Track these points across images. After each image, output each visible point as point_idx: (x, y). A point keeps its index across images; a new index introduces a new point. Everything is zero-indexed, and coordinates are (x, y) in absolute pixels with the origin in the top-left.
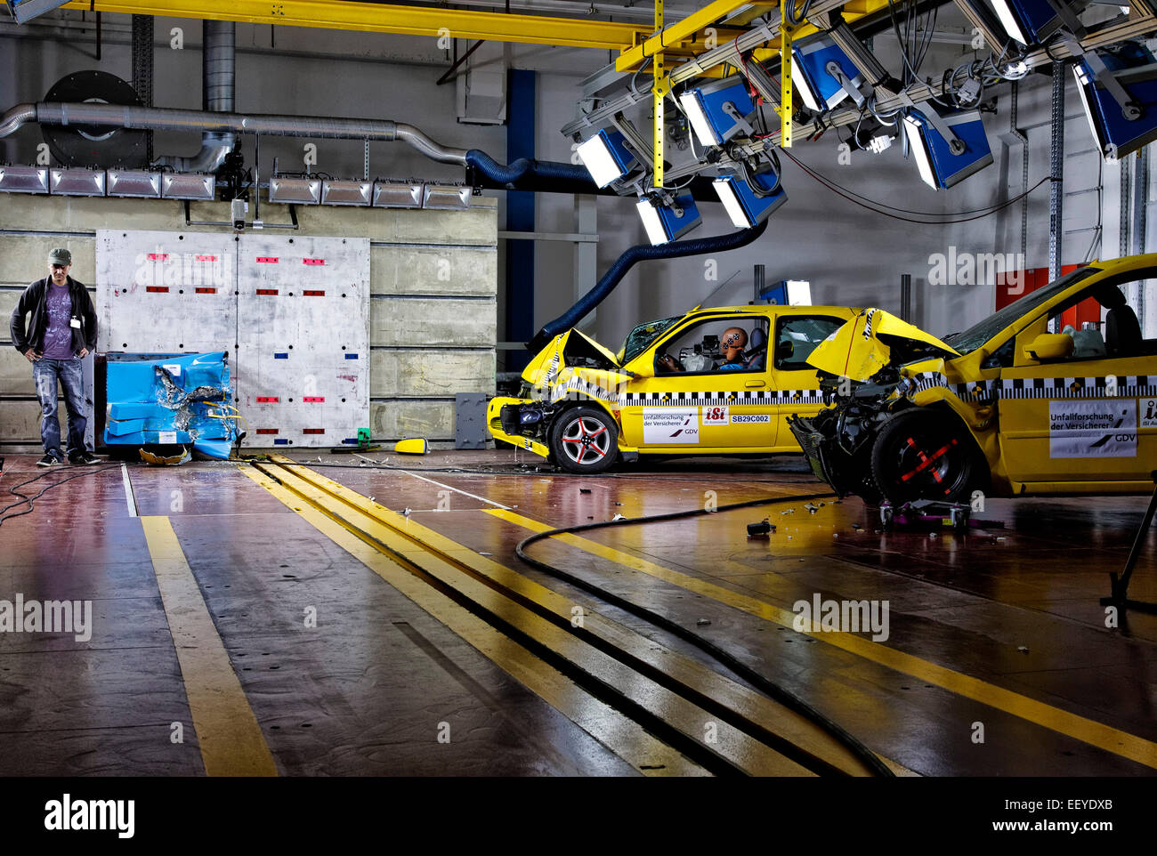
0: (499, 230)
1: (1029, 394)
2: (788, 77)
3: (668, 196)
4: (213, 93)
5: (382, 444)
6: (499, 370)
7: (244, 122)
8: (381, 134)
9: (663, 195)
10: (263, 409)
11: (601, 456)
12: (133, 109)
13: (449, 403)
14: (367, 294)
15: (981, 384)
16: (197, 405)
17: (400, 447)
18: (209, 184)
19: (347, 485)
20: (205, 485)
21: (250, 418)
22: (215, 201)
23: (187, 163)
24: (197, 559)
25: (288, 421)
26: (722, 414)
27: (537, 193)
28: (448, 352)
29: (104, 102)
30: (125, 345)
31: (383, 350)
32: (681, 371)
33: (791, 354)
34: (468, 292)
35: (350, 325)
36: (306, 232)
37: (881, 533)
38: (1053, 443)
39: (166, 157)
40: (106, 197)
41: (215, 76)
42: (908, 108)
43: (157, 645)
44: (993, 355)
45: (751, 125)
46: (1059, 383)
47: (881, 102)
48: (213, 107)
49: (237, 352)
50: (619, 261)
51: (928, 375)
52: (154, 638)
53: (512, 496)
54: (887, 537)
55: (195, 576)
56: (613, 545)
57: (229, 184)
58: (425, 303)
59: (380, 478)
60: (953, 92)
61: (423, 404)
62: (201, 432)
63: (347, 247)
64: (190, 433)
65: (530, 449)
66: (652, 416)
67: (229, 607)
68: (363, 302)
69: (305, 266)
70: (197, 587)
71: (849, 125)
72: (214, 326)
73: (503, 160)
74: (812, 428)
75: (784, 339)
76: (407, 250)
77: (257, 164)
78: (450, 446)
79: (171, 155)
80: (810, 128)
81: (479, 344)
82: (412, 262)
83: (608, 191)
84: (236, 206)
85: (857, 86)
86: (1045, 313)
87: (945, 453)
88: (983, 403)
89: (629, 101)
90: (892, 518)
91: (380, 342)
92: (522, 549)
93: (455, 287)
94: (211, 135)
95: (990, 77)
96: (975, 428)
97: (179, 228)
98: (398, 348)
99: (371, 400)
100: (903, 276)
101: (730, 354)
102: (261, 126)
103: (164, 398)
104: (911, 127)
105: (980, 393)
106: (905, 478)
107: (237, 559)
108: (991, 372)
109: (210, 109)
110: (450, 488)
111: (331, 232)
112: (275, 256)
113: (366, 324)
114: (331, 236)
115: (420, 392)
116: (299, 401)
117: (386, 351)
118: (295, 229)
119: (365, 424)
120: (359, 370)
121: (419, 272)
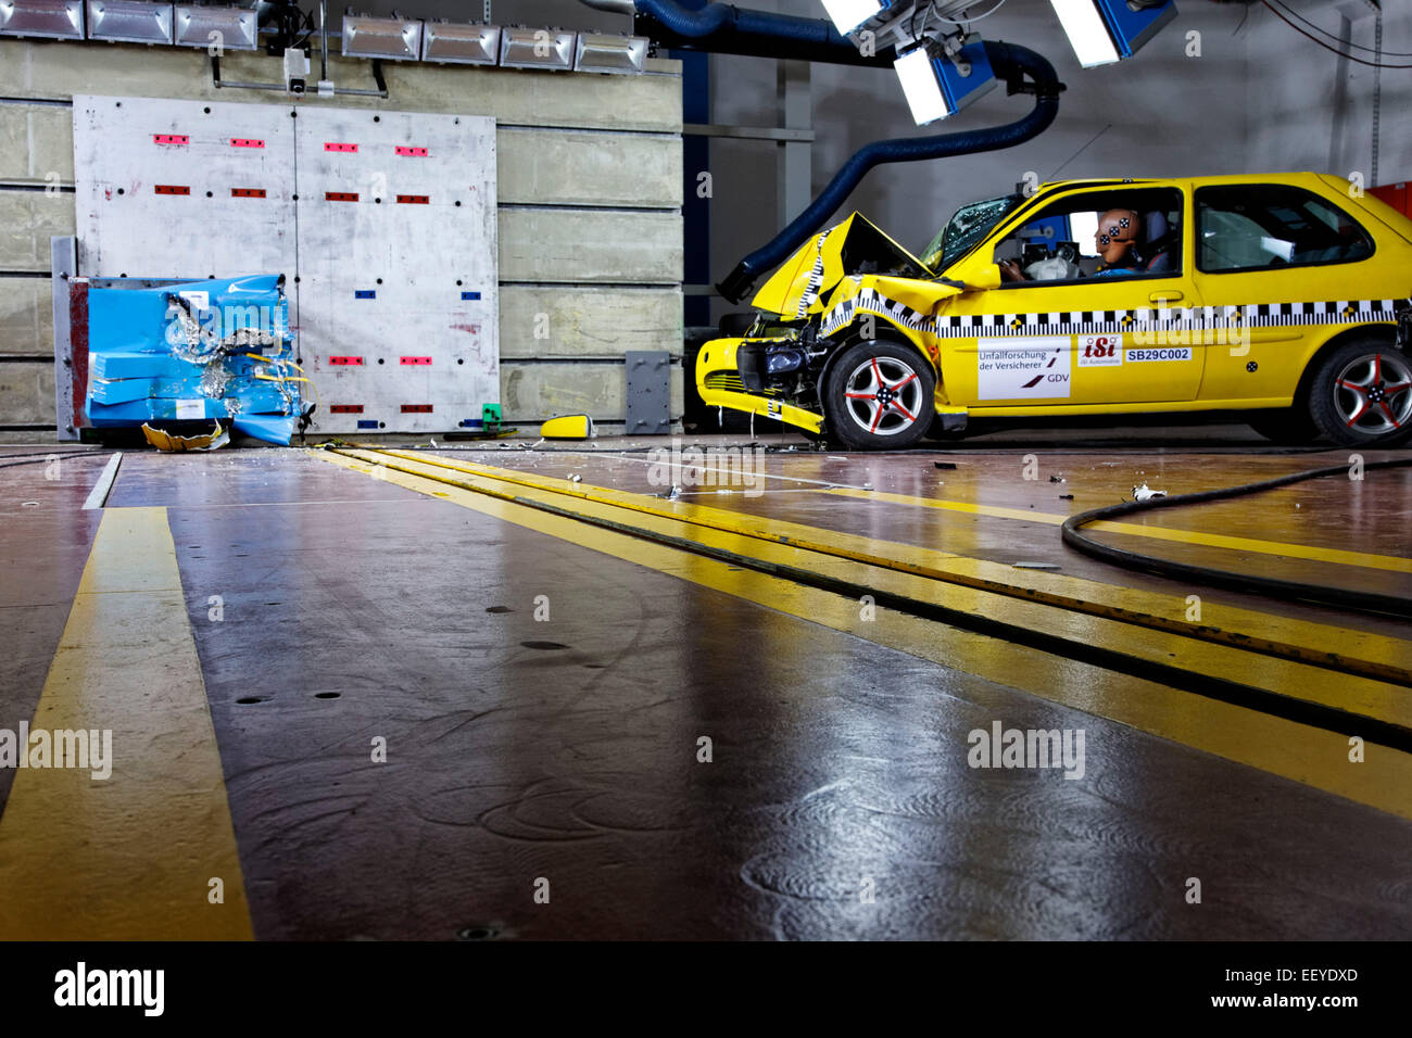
3: (950, 43)
5: (520, 428)
6: (687, 322)
9: (941, 42)
10: (339, 375)
11: (908, 422)
13: (616, 366)
14: (494, 204)
16: (237, 360)
17: (549, 430)
18: (248, 25)
21: (324, 388)
22: (260, 54)
25: (379, 394)
26: (1112, 348)
28: (613, 290)
30: (123, 276)
31: (517, 287)
34: (641, 201)
35: (468, 249)
36: (398, 106)
40: (87, 41)
49: (297, 287)
57: (280, 30)
58: (577, 217)
61: (578, 366)
62: (244, 402)
63: (462, 131)
64: (227, 404)
65: (778, 417)
66: (992, 354)
68: (487, 213)
69: (399, 157)
72: (261, 247)
76: (550, 136)
78: (618, 430)
81: (658, 279)
82: (558, 154)
84: (291, 60)
91: (514, 274)
93: (622, 194)
97: (203, 95)
98: (539, 284)
99: (502, 361)
101: (1112, 253)
111: (436, 107)
112: (352, 141)
113: (491, 247)
114: (438, 113)
115: (572, 350)
116: (393, 361)
117: (524, 288)
118: (383, 97)
119: (494, 397)
120: (483, 317)
121: (569, 170)
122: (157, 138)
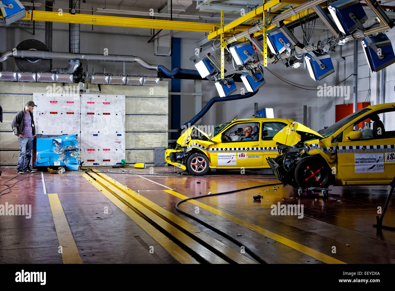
0: (169, 92)
1: (348, 151)
2: (266, 43)
3: (226, 81)
4: (72, 47)
5: (129, 165)
6: (169, 139)
7: (83, 56)
8: (129, 60)
9: (224, 81)
10: (89, 153)
11: (203, 170)
12: (46, 52)
13: (152, 150)
14: (125, 114)
15: (332, 148)
16: (67, 152)
17: (136, 166)
18: (71, 77)
19: (118, 181)
20: (70, 181)
21: (84, 156)
22: (73, 83)
23: (63, 70)
24: (67, 211)
25: (98, 157)
26: (244, 155)
27: (181, 79)
28: (151, 133)
29: (36, 50)
30: (43, 132)
31: (129, 133)
32: (230, 141)
33: (267, 135)
34: (158, 113)
35: (119, 124)
36: (104, 93)
37: (298, 199)
38: (356, 168)
39: (57, 68)
40: (36, 82)
41: (73, 41)
42: (306, 53)
43: (54, 246)
44: (335, 138)
45: (253, 58)
46: (358, 147)
47: (297, 51)
48: (72, 52)
49: (80, 134)
50: (209, 102)
51: (314, 145)
52: (52, 243)
53: (173, 185)
54: (300, 200)
55: (66, 218)
56: (208, 204)
57: (78, 77)
58: (144, 117)
59: (129, 178)
60: (321, 49)
61: (143, 151)
62: (68, 161)
63: (118, 98)
64: (65, 162)
65: (180, 167)
66: (220, 156)
67: (78, 230)
68: (123, 117)
69: (104, 104)
70: (67, 222)
71: (286, 59)
72: (73, 125)
73: (170, 68)
74: (275, 162)
75: (265, 129)
76: (138, 99)
77: (87, 71)
78: (152, 165)
79: (59, 67)
80: (273, 59)
81: (162, 131)
82: (140, 103)
83: (206, 79)
84: (80, 85)
85: (289, 46)
86: (353, 124)
87: (320, 171)
88: (332, 154)
89: (212, 50)
90: (302, 194)
91: (129, 130)
92: (177, 206)
94: (72, 61)
95: (333, 44)
96: (330, 163)
98: (135, 132)
99: (126, 150)
100: (304, 106)
101: (247, 135)
102: (89, 58)
103: (56, 150)
104: (307, 60)
105: (331, 151)
106: (306, 180)
107: (81, 211)
108: (335, 144)
109: (71, 52)
110: (153, 181)
111: (112, 93)
112: (93, 101)
113: (124, 124)
114: (112, 94)
115: (142, 147)
116: (101, 150)
117: (131, 133)
118: (100, 92)
119: (124, 158)
120: (122, 140)
121: (142, 106)
122: (51, 102)
